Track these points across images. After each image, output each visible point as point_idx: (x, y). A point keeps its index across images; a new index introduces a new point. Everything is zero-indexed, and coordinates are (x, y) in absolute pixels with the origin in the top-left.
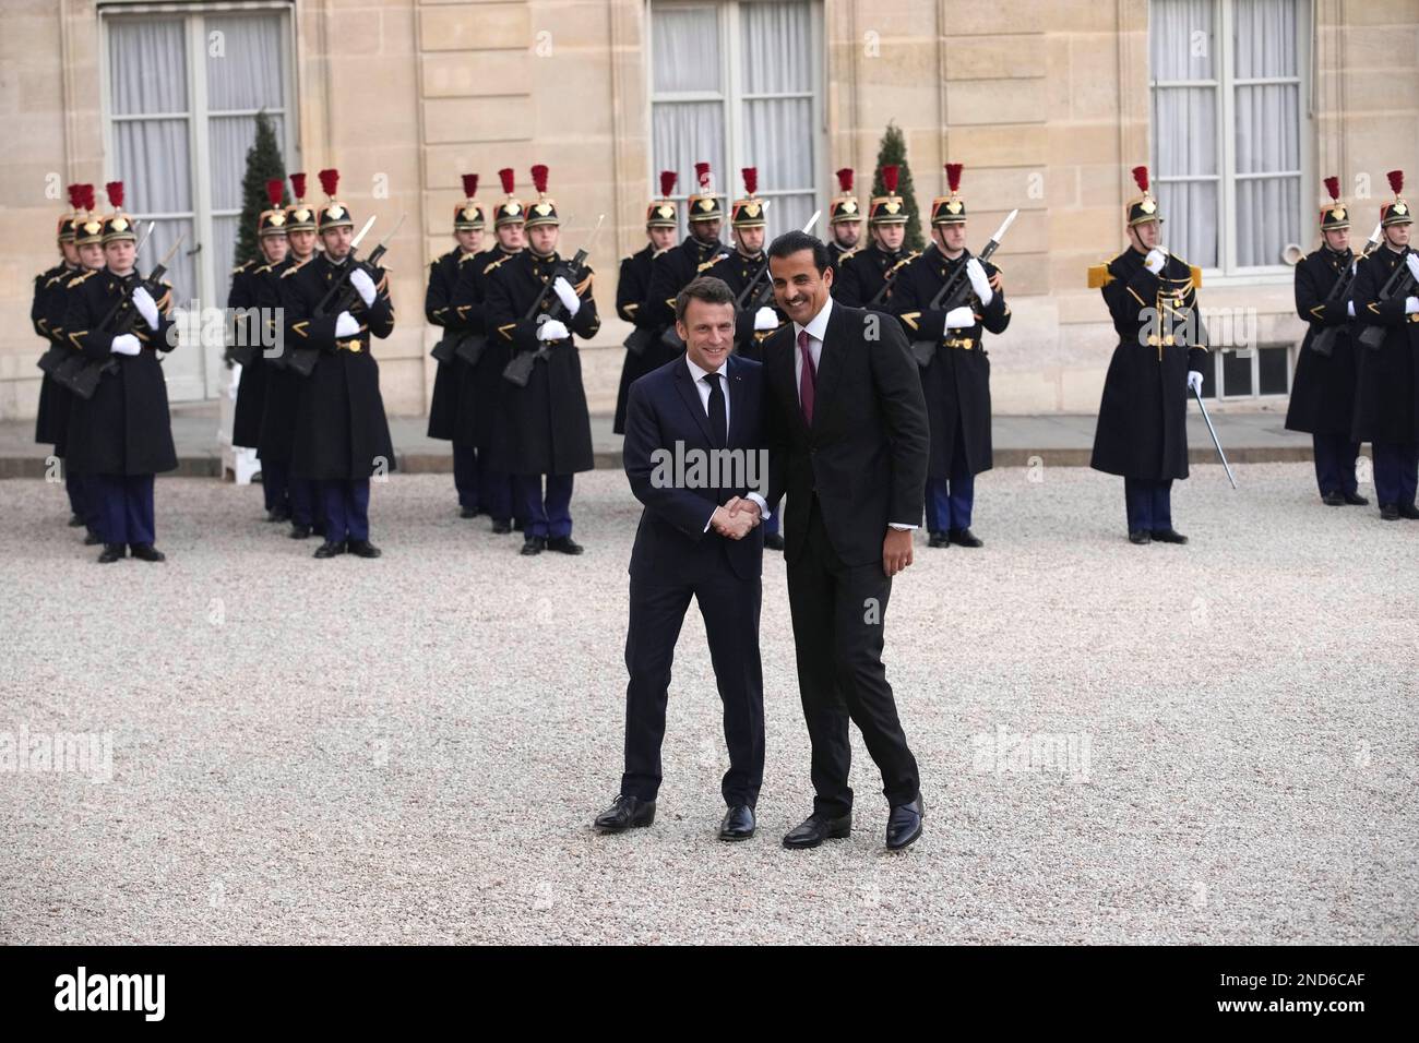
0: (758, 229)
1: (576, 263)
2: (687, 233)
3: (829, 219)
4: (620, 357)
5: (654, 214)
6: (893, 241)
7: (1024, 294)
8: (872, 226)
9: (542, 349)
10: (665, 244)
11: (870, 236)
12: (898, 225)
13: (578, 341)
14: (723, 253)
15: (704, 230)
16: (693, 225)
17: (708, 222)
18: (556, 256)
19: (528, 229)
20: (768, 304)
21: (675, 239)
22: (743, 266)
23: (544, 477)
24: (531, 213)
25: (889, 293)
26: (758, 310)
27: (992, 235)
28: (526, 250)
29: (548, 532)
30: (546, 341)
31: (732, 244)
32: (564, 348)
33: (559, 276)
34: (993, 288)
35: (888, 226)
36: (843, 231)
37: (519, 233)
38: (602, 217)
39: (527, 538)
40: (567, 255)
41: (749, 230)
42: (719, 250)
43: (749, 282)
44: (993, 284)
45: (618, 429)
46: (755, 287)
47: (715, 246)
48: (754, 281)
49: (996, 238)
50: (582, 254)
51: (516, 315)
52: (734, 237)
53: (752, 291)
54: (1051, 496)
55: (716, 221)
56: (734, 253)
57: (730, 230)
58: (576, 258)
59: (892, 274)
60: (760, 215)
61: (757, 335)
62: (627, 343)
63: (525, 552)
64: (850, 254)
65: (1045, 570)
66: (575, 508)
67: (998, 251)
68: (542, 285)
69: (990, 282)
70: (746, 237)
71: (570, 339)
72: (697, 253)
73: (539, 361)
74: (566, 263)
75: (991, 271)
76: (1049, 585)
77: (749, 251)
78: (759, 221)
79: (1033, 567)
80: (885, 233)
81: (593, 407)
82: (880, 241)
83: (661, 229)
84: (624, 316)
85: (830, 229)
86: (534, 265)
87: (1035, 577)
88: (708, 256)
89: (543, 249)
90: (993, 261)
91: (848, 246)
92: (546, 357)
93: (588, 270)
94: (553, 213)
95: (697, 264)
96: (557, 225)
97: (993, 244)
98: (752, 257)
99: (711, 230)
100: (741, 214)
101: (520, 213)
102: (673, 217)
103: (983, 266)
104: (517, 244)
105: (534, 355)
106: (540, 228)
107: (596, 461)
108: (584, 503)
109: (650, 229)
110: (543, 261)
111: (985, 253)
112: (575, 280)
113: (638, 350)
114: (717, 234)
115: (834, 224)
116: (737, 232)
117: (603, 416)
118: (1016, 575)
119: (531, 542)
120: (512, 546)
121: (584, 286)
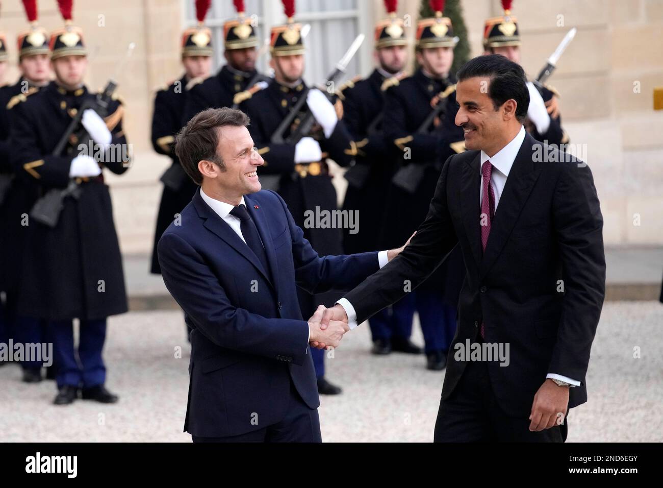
0: (297, 56)
1: (105, 95)
2: (222, 61)
3: (373, 42)
4: (155, 195)
5: (188, 42)
6: (441, 65)
7: (585, 117)
8: (419, 50)
9: (72, 187)
10: (200, 73)
11: (416, 62)
12: (446, 48)
13: (110, 178)
14: (261, 81)
15: (240, 58)
16: (229, 53)
17: (244, 50)
18: (84, 88)
19: (54, 61)
20: (309, 135)
21: (211, 67)
22: (281, 96)
23: (76, 323)
24: (57, 43)
25: (437, 122)
26: (298, 140)
27: (549, 56)
28: (53, 84)
29: (82, 380)
30: (75, 178)
31: (270, 72)
32: (95, 186)
33: (88, 108)
34: (550, 114)
35: (435, 50)
36: (388, 56)
37: (45, 65)
38: (132, 46)
39: (60, 387)
40: (95, 86)
41: (288, 58)
42: (255, 79)
43: (288, 112)
44: (550, 109)
45: (155, 269)
46: (296, 117)
47: (251, 76)
48: (294, 111)
49: (553, 60)
50: (111, 86)
51: (43, 151)
52: (272, 64)
53: (293, 122)
54: (617, 335)
55: (252, 48)
56: (273, 83)
57: (268, 57)
58: (106, 90)
59: (439, 103)
60: (300, 42)
61: (299, 168)
62: (164, 179)
63: (57, 402)
64: (394, 81)
65: (612, 413)
66: (109, 355)
67: (556, 72)
68: (70, 119)
69: (547, 107)
70: (285, 65)
71: (101, 176)
72: (233, 82)
73: (69, 199)
74: (94, 97)
75: (547, 95)
76: (617, 430)
77: (289, 80)
78: (298, 47)
79: (599, 410)
80: (432, 58)
81: (125, 247)
82: (426, 66)
83: (195, 58)
84: (159, 150)
85: (375, 55)
86: (60, 98)
87: (602, 421)
88: (246, 84)
89: (70, 81)
90: (550, 85)
91: (393, 72)
92: (76, 195)
93: (118, 103)
94: (80, 43)
95: (233, 93)
96: (83, 56)
97: (549, 67)
98: (292, 85)
99: (247, 59)
100: (279, 41)
101: (45, 43)
102: (209, 44)
103: (538, 89)
104: (42, 76)
105: (64, 193)
106: (66, 59)
107: (131, 304)
108: (119, 350)
109: (184, 57)
110: (70, 93)
111: (542, 76)
112: (104, 113)
113: (175, 185)
114: (254, 62)
115: (379, 49)
116: (276, 60)
117: (138, 257)
118: (581, 420)
119: (64, 392)
120: (44, 397)
121: (114, 119)
